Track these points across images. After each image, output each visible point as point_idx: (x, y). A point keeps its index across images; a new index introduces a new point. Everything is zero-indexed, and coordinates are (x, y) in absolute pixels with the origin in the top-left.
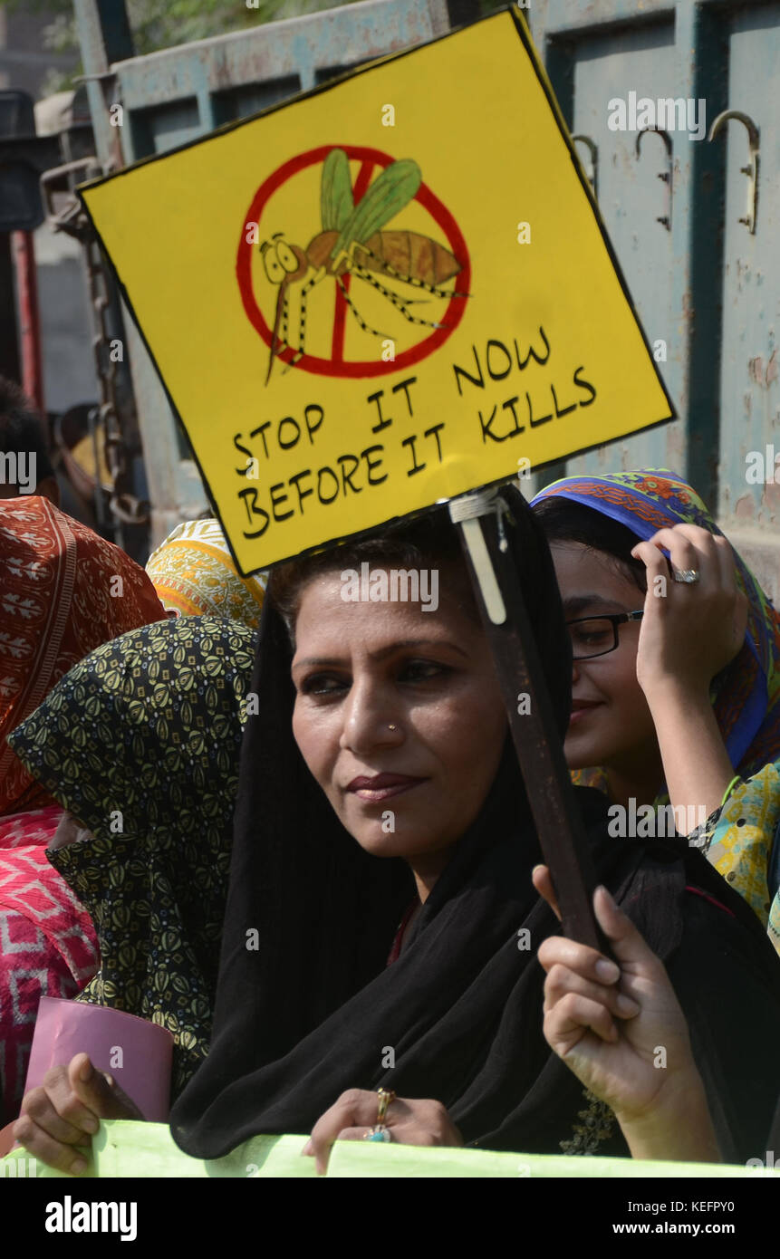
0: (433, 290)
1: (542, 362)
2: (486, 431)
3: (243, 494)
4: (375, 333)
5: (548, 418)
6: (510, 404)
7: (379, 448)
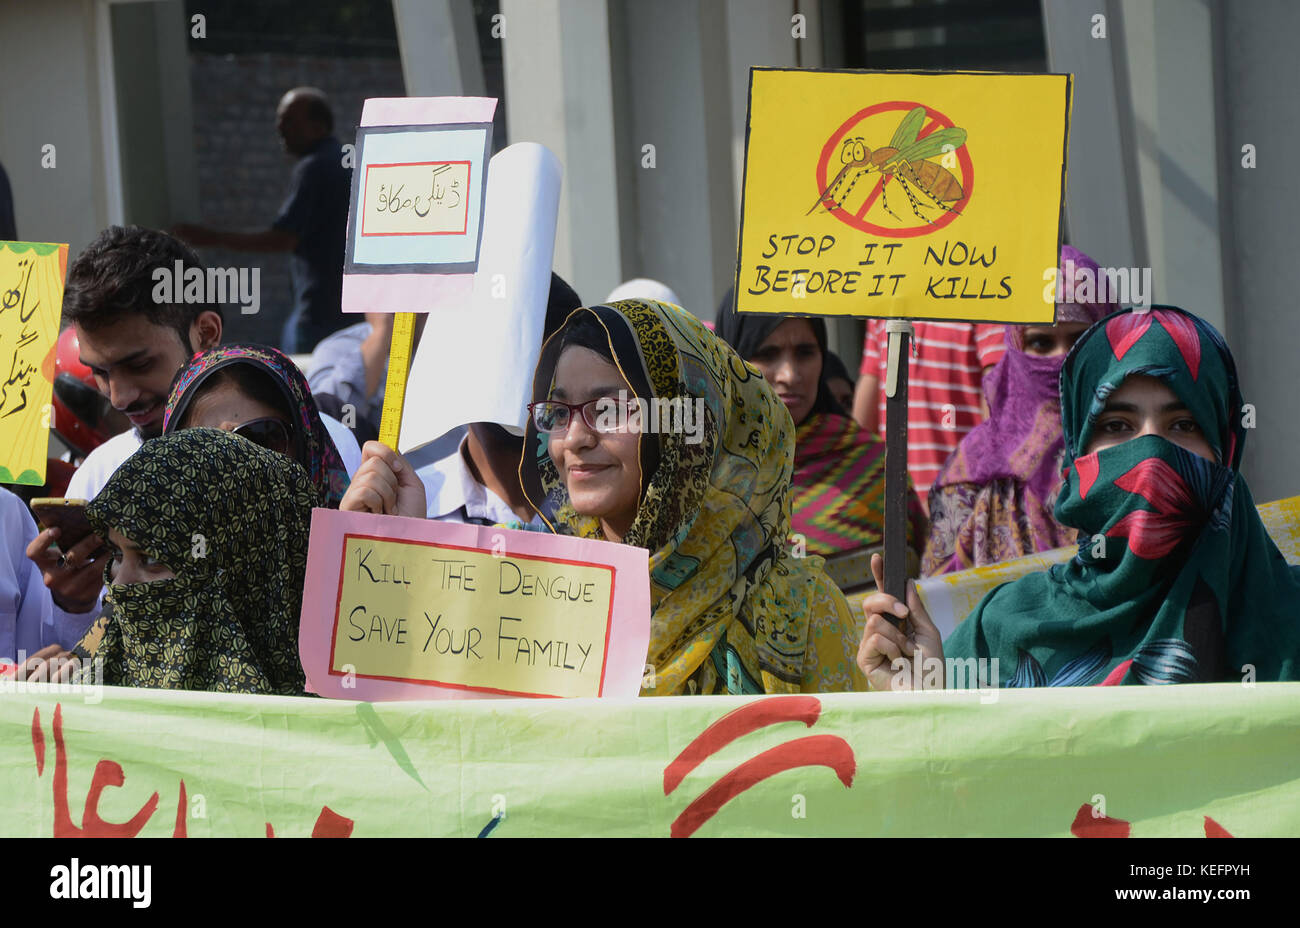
0: (938, 203)
1: (986, 265)
2: (930, 289)
3: (759, 268)
4: (890, 212)
5: (975, 296)
6: (953, 280)
7: (859, 274)
